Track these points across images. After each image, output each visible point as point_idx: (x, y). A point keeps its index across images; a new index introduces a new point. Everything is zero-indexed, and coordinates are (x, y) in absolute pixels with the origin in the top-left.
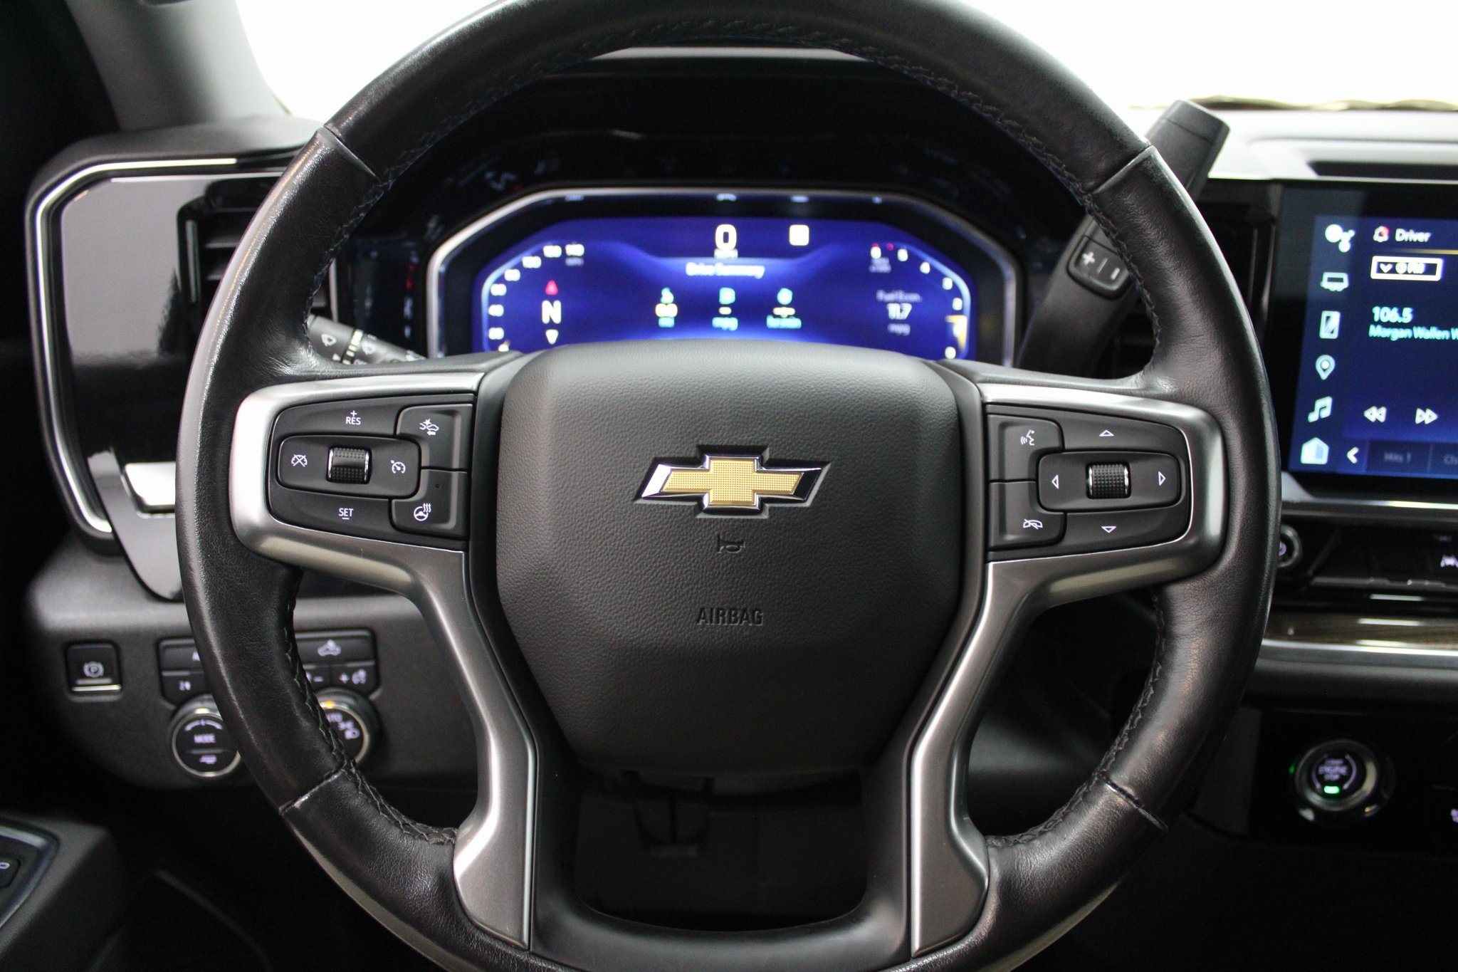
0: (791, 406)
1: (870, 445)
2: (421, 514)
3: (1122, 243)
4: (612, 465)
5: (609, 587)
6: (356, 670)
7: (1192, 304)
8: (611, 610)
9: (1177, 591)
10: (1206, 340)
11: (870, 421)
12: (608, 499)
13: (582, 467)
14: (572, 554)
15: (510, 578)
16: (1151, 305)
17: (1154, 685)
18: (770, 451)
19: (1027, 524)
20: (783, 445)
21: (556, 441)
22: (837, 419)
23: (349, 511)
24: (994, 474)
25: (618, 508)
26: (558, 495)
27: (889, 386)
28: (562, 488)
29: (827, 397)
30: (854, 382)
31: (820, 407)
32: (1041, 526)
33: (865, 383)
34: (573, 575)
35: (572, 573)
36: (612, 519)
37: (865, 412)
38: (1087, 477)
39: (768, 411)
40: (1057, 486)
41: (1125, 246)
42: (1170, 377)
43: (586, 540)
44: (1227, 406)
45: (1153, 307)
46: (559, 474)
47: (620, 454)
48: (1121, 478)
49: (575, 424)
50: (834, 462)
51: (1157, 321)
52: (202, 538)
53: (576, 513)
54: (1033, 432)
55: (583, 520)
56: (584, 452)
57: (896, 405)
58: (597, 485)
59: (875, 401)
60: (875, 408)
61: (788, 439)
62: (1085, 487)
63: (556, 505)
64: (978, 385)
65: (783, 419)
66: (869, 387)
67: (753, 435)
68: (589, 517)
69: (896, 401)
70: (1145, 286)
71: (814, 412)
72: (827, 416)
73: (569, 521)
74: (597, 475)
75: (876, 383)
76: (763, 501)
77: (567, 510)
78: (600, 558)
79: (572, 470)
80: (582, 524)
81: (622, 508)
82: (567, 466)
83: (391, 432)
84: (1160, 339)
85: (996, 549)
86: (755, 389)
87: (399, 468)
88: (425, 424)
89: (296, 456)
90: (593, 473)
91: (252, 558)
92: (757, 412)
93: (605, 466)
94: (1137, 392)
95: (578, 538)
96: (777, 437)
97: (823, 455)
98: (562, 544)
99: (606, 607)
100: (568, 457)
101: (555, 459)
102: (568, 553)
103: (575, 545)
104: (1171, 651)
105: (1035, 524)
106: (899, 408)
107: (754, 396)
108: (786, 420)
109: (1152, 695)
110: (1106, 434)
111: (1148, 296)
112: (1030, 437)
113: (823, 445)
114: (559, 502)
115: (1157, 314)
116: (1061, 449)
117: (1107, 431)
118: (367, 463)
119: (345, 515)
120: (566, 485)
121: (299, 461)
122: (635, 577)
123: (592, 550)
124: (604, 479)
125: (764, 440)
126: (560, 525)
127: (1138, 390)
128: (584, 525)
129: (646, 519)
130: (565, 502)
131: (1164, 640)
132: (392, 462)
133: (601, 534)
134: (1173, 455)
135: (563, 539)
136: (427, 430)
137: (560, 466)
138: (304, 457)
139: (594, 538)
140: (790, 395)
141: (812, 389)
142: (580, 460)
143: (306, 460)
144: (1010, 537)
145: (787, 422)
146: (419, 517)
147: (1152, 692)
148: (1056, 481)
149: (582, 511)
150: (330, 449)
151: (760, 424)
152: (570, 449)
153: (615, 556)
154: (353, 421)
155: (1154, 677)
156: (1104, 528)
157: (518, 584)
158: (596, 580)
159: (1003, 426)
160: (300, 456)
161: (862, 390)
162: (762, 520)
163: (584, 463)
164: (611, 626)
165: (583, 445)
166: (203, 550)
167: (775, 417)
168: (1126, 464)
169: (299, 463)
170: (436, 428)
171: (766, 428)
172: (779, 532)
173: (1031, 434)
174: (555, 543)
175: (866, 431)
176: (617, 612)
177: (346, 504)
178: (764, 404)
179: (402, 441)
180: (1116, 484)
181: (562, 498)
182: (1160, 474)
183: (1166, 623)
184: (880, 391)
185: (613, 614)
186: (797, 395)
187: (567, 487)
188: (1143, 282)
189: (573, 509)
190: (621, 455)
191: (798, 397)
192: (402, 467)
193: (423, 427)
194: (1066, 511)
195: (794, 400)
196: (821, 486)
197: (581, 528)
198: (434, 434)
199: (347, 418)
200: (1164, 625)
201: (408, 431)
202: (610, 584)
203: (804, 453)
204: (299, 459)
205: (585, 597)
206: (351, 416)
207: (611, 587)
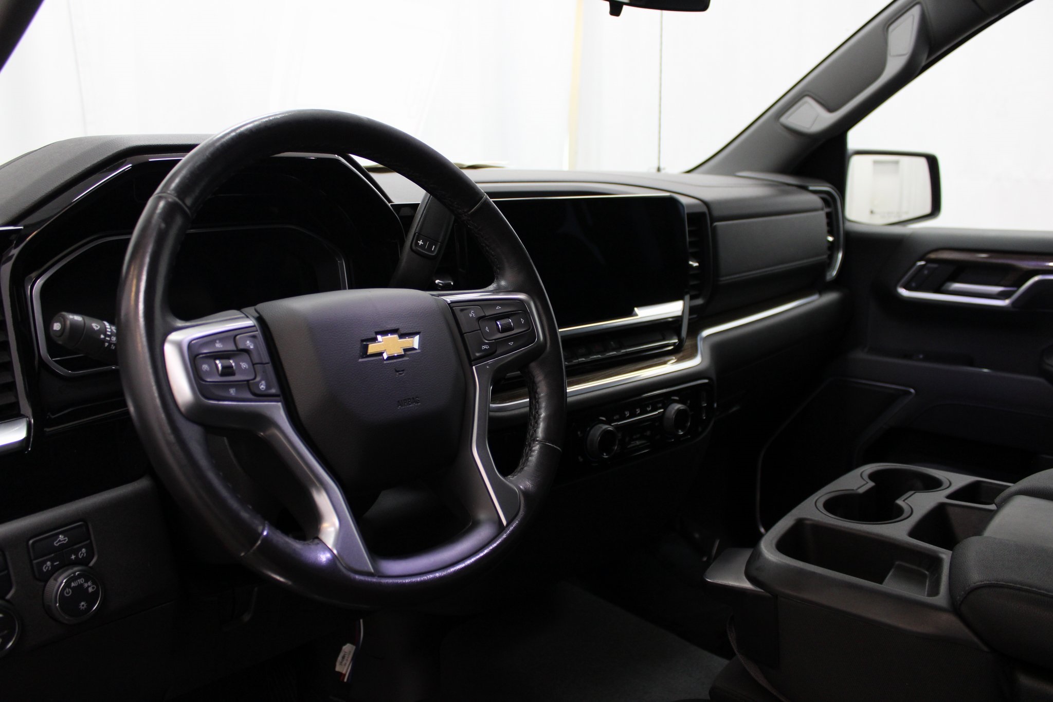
6: (80, 549)
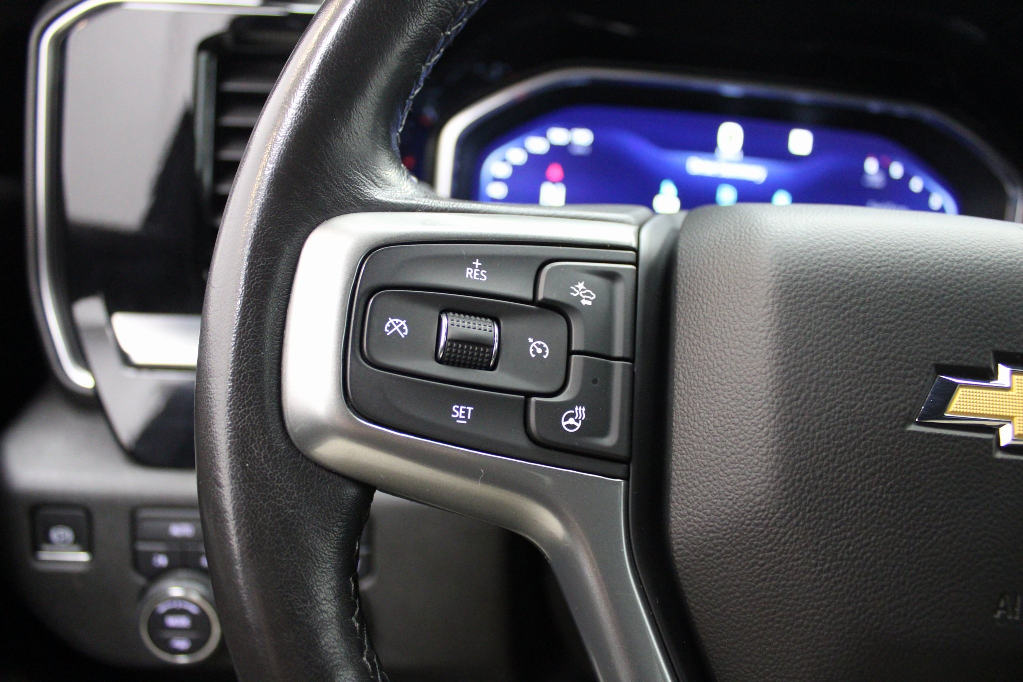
2: (571, 421)
4: (873, 371)
5: (864, 553)
8: (865, 589)
12: (868, 420)
13: (827, 370)
14: (810, 500)
15: (696, 525)
21: (788, 329)
23: (466, 411)
25: (882, 435)
26: (791, 409)
28: (797, 399)
34: (811, 531)
35: (809, 528)
36: (873, 451)
43: (833, 480)
46: (793, 378)
47: (884, 354)
49: (815, 305)
52: (238, 437)
53: (820, 438)
55: (830, 449)
56: (830, 349)
58: (851, 399)
63: (787, 424)
68: (840, 446)
73: (807, 450)
74: (850, 383)
77: (805, 433)
78: (854, 509)
79: (812, 374)
80: (827, 456)
81: (890, 435)
82: (805, 366)
83: (529, 295)
87: (539, 351)
88: (577, 289)
89: (391, 321)
90: (843, 380)
91: (311, 472)
93: (863, 372)
95: (821, 476)
98: (797, 484)
99: (859, 584)
100: (807, 353)
101: (785, 356)
102: (805, 498)
103: (817, 487)
114: (792, 421)
118: (496, 339)
119: (461, 417)
120: (803, 395)
121: (396, 328)
122: (905, 541)
123: (842, 497)
124: (861, 391)
126: (793, 455)
128: (831, 457)
129: (923, 455)
130: (802, 421)
132: (531, 340)
133: (856, 472)
135: (798, 476)
136: (579, 298)
137: (794, 366)
138: (403, 323)
139: (846, 478)
142: (823, 360)
143: (405, 328)
146: (569, 426)
149: (828, 436)
150: (441, 312)
152: (808, 342)
153: (876, 507)
154: (475, 274)
157: (711, 535)
158: (846, 542)
160: (397, 321)
163: (831, 364)
164: (865, 612)
165: (828, 337)
166: (239, 455)
169: (396, 331)
170: (592, 296)
174: (786, 481)
176: (875, 592)
177: (463, 400)
179: (545, 310)
181: (797, 415)
185: (870, 594)
187: (805, 399)
189: (814, 432)
190: (885, 358)
192: (544, 349)
193: (575, 293)
197: (825, 462)
198: (590, 303)
199: (468, 269)
201: (554, 296)
202: (867, 548)
204: (396, 325)
205: (827, 565)
206: (474, 267)
207: (869, 554)
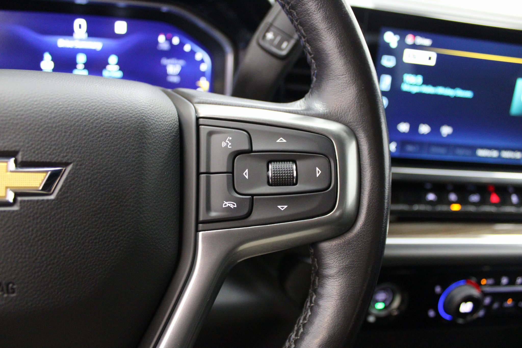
0: (41, 119)
1: (105, 149)
3: (293, 11)
7: (339, 53)
9: (326, 246)
10: (347, 78)
11: (106, 131)
16: (310, 54)
17: (311, 308)
18: (22, 155)
19: (226, 205)
20: (33, 151)
22: (79, 129)
24: (203, 169)
27: (123, 104)
29: (72, 111)
30: (95, 101)
31: (66, 120)
32: (236, 206)
33: (104, 101)
37: (102, 123)
38: (268, 170)
39: (21, 122)
40: (247, 177)
41: (295, 13)
42: (323, 102)
44: (361, 123)
45: (313, 55)
48: (291, 172)
50: (75, 163)
51: (315, 65)
54: (230, 138)
57: (127, 119)
59: (111, 115)
60: (111, 121)
61: (38, 145)
62: (266, 177)
64: (195, 105)
65: (34, 129)
66: (107, 104)
67: (8, 142)
69: (128, 115)
70: (308, 41)
71: (60, 123)
72: (71, 126)
75: (114, 102)
76: (17, 194)
84: (316, 78)
85: (204, 222)
86: (12, 105)
92: (12, 123)
94: (302, 112)
96: (28, 143)
97: (66, 158)
104: (322, 287)
105: (232, 205)
106: (129, 121)
107: (11, 111)
108: (36, 130)
109: (310, 316)
110: (281, 140)
111: (309, 48)
112: (228, 142)
113: (67, 149)
115: (314, 60)
116: (251, 151)
117: (281, 138)
125: (18, 146)
127: (302, 110)
131: (317, 278)
134: (326, 156)
140: (41, 110)
141: (61, 105)
144: (213, 214)
145: (37, 131)
147: (310, 313)
148: (246, 174)
151: (14, 133)
155: (311, 302)
156: (279, 207)
159: (210, 134)
161: (101, 107)
162: (13, 212)
167: (27, 127)
168: (294, 162)
171: (18, 136)
172: (28, 220)
173: (229, 140)
175: (102, 138)
178: (19, 117)
180: (287, 176)
182: (317, 169)
183: (319, 267)
184: (115, 108)
186: (47, 110)
188: (306, 39)
191: (48, 112)
194: (253, 195)
195: (44, 114)
196: (64, 182)
200: (317, 268)
203: (50, 157)
